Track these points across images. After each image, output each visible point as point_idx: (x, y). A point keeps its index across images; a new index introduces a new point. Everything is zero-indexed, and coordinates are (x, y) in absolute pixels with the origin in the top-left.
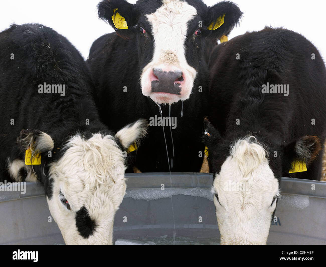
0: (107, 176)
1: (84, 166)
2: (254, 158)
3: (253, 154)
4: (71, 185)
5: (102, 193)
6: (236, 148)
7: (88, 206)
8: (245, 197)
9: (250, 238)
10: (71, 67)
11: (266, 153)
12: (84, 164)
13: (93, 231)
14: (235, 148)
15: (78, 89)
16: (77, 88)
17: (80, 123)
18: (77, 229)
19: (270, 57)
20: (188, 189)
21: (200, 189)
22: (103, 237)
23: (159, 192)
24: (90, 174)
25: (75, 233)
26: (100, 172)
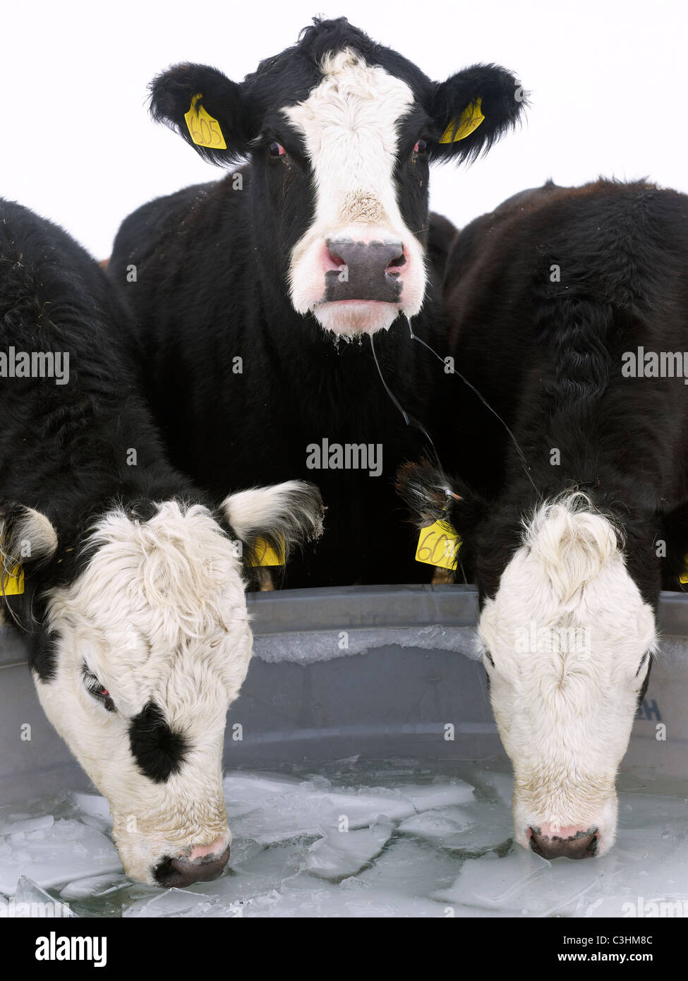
0: (207, 616)
1: (145, 595)
2: (586, 551)
3: (583, 543)
4: (114, 650)
5: (195, 662)
6: (539, 528)
7: (161, 699)
8: (566, 657)
9: (585, 766)
10: (82, 319)
11: (618, 537)
12: (144, 589)
13: (179, 761)
14: (536, 527)
15: (106, 379)
16: (102, 375)
17: (120, 474)
18: (134, 759)
19: (616, 270)
20: (411, 629)
21: (443, 629)
22: (207, 776)
23: (332, 640)
24: (162, 615)
25: (129, 772)
26: (189, 608)
